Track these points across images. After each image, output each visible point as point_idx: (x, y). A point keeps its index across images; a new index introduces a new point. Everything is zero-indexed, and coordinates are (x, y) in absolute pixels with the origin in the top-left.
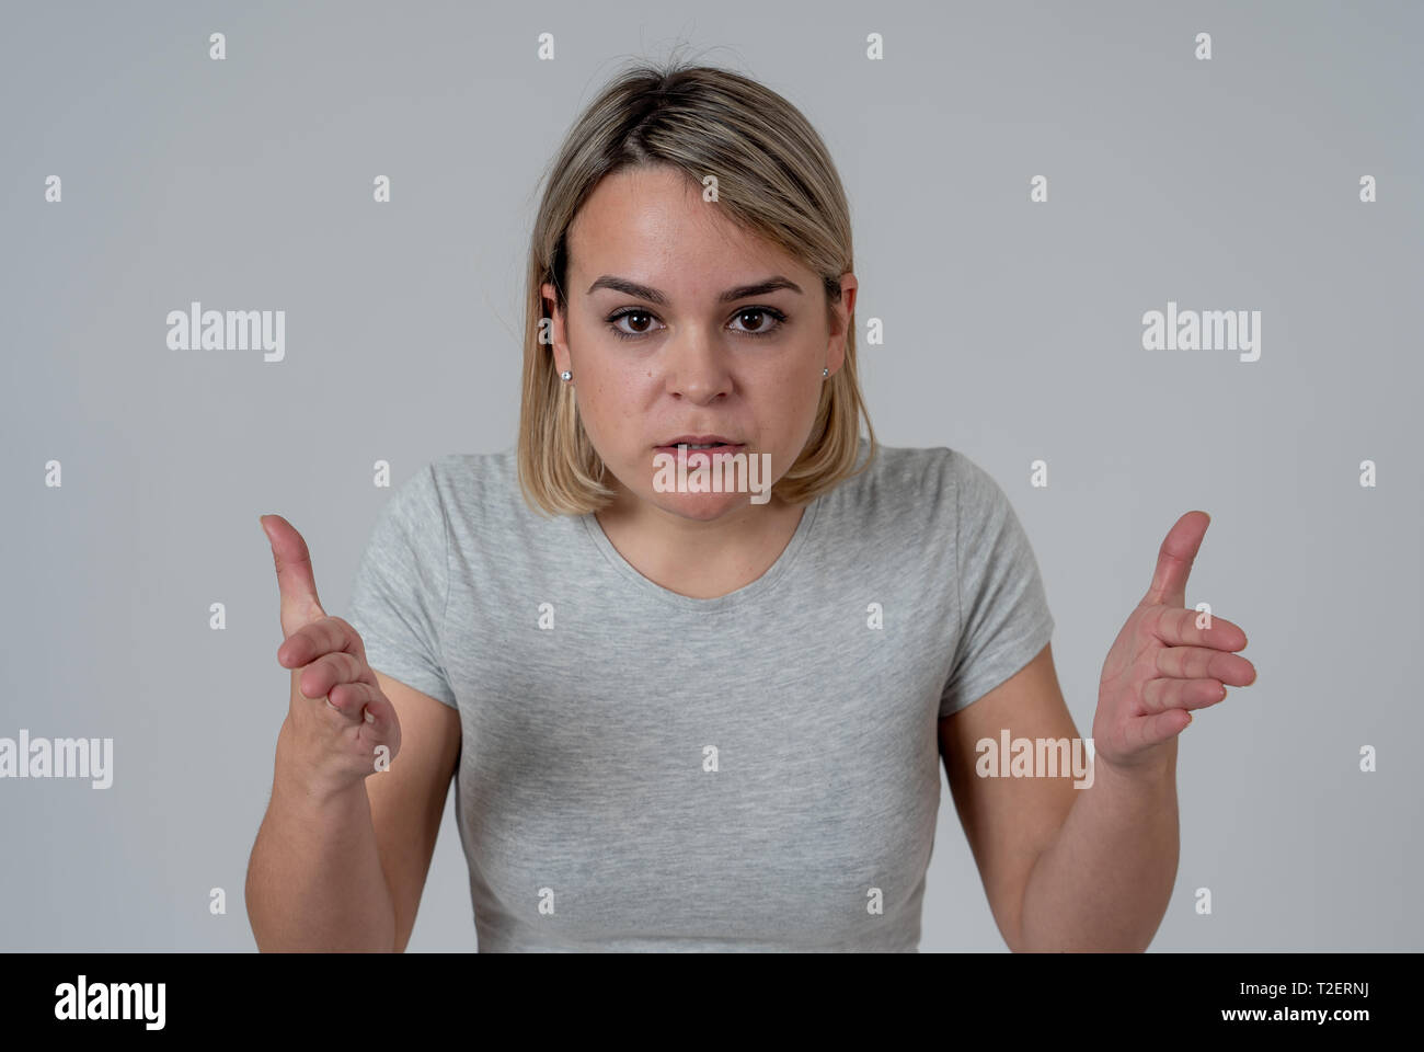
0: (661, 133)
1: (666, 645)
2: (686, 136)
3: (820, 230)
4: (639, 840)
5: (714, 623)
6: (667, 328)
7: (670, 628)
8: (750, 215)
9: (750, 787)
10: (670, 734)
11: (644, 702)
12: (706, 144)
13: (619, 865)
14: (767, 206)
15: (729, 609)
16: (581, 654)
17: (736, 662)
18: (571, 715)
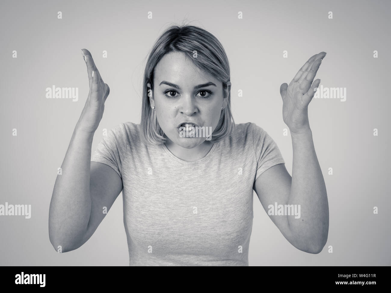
0: (179, 43)
1: (180, 174)
2: (186, 44)
3: (221, 70)
4: (173, 226)
5: (193, 169)
6: (180, 95)
7: (181, 170)
8: (203, 65)
9: (203, 212)
10: (181, 198)
11: (175, 189)
12: (191, 46)
13: (168, 233)
14: (207, 63)
15: (197, 165)
16: (159, 176)
17: (198, 179)
18: (155, 192)
